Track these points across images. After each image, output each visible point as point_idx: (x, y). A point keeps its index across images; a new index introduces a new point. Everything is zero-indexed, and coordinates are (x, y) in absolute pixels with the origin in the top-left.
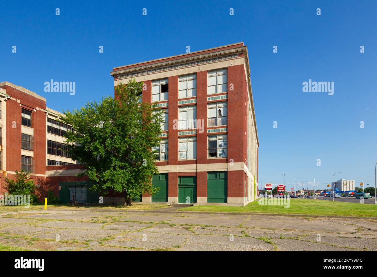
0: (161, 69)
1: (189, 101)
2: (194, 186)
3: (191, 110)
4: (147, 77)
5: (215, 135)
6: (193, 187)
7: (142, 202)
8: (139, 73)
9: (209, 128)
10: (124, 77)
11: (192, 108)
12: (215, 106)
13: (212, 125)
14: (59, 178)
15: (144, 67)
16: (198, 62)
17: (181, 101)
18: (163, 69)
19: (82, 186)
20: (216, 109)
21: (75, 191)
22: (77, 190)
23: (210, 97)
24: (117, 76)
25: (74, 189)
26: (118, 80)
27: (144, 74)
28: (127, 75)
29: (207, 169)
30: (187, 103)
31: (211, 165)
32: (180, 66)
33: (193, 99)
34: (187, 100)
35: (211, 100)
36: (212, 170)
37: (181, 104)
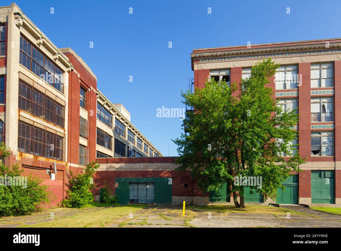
0: (255, 56)
1: (289, 93)
2: (294, 186)
3: (291, 103)
4: (238, 63)
5: (319, 132)
6: (292, 187)
7: (230, 202)
8: (227, 57)
9: (313, 124)
10: (207, 61)
11: (291, 101)
12: (318, 100)
13: (314, 121)
14: (115, 172)
15: (236, 52)
16: (301, 52)
17: (279, 93)
18: (258, 56)
19: (147, 184)
20: (319, 104)
21: (137, 189)
22: (139, 187)
23: (315, 91)
24: (199, 58)
25: (135, 187)
26: (199, 63)
27: (233, 59)
28: (212, 60)
29: (311, 168)
30: (287, 96)
31: (315, 163)
32: (279, 55)
33: (294, 92)
34: (286, 92)
35: (315, 94)
36: (317, 169)
37: (279, 96)
